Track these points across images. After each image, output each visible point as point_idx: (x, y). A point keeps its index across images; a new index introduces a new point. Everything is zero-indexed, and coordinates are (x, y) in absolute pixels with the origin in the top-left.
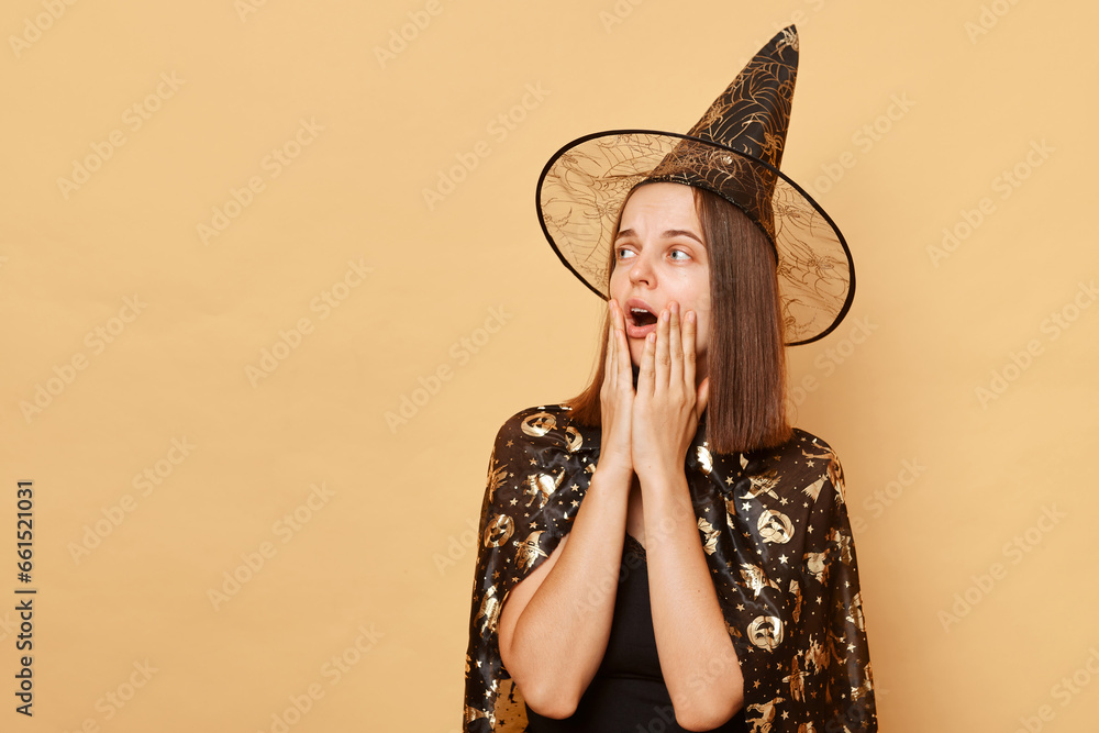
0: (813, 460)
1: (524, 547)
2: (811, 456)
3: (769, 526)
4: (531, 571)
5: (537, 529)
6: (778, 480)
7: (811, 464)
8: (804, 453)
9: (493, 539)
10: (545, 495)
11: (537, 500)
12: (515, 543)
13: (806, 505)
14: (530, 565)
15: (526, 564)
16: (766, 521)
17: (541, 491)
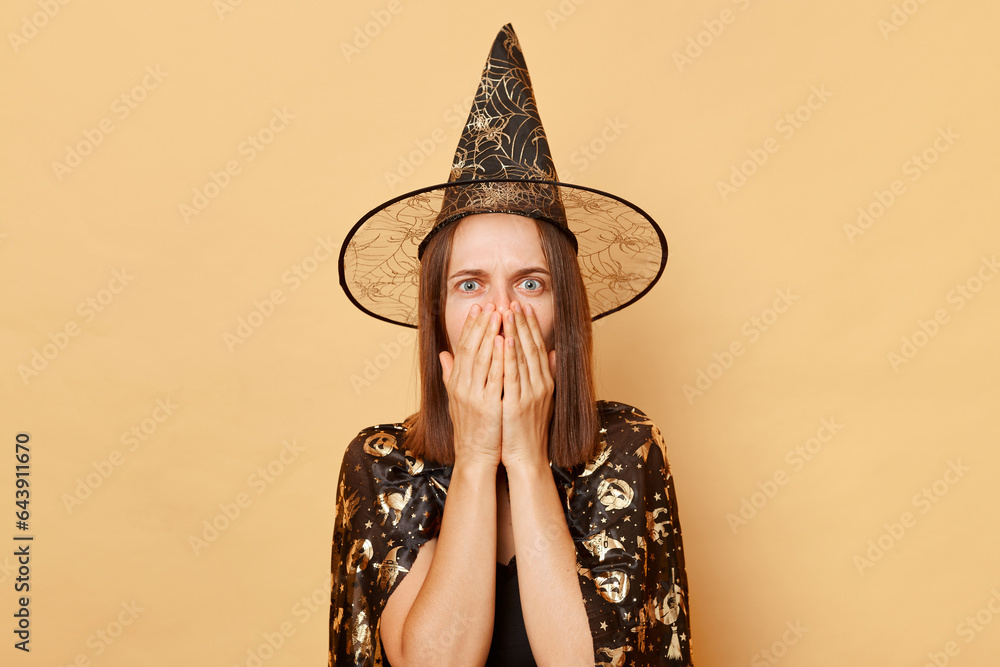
0: (637, 426)
1: (383, 567)
2: (635, 423)
3: (609, 493)
4: (394, 588)
5: (395, 546)
6: (609, 450)
7: (636, 429)
8: (627, 421)
9: (355, 565)
10: (398, 511)
11: (391, 518)
12: (375, 565)
13: (639, 466)
14: (392, 583)
15: (388, 583)
16: (605, 490)
17: (391, 509)
